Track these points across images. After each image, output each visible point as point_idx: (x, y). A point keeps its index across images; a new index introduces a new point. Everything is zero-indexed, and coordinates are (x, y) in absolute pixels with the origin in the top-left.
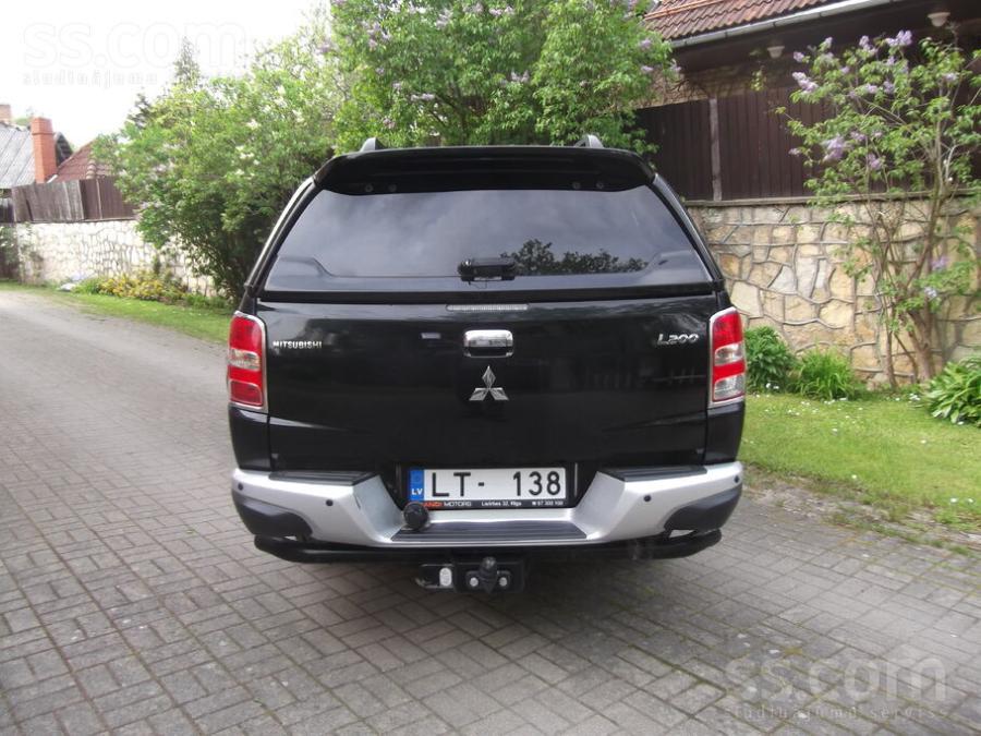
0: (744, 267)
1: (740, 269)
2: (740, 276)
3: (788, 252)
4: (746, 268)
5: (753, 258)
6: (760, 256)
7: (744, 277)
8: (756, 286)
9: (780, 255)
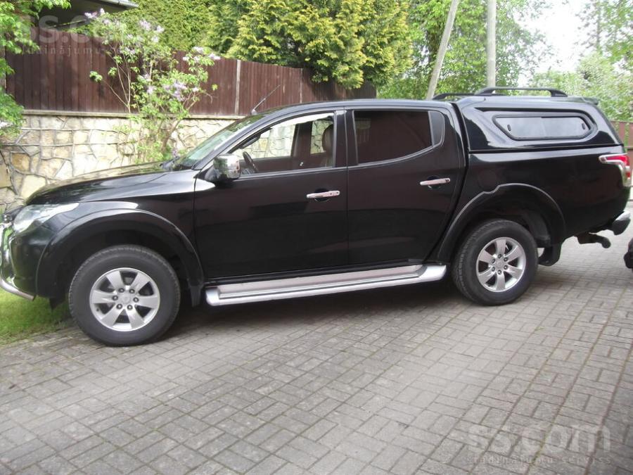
0: (33, 163)
1: (30, 165)
2: (29, 170)
3: (68, 150)
4: (34, 164)
5: (41, 156)
6: (45, 154)
7: (33, 171)
8: (44, 177)
9: (63, 153)
